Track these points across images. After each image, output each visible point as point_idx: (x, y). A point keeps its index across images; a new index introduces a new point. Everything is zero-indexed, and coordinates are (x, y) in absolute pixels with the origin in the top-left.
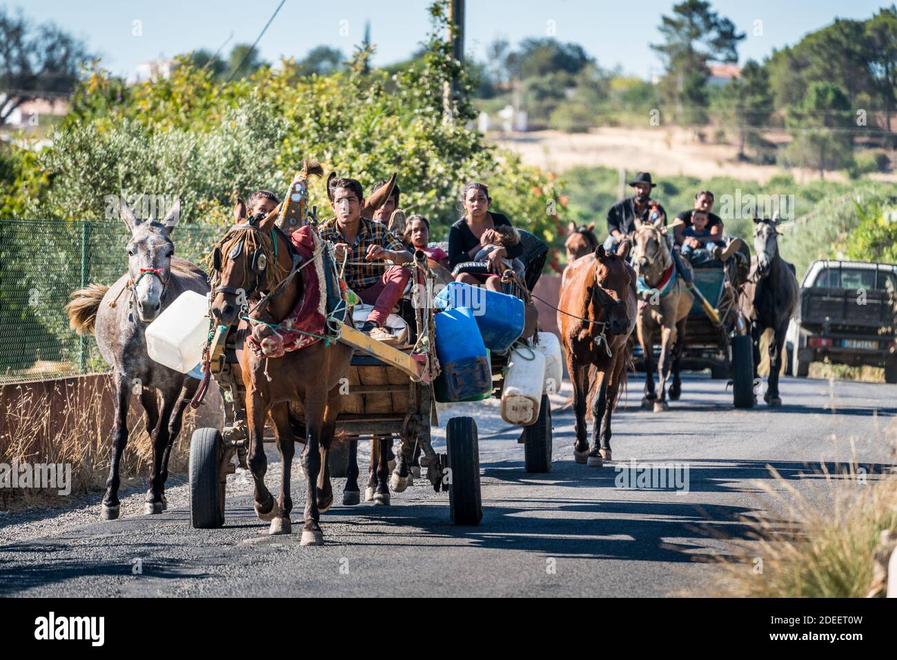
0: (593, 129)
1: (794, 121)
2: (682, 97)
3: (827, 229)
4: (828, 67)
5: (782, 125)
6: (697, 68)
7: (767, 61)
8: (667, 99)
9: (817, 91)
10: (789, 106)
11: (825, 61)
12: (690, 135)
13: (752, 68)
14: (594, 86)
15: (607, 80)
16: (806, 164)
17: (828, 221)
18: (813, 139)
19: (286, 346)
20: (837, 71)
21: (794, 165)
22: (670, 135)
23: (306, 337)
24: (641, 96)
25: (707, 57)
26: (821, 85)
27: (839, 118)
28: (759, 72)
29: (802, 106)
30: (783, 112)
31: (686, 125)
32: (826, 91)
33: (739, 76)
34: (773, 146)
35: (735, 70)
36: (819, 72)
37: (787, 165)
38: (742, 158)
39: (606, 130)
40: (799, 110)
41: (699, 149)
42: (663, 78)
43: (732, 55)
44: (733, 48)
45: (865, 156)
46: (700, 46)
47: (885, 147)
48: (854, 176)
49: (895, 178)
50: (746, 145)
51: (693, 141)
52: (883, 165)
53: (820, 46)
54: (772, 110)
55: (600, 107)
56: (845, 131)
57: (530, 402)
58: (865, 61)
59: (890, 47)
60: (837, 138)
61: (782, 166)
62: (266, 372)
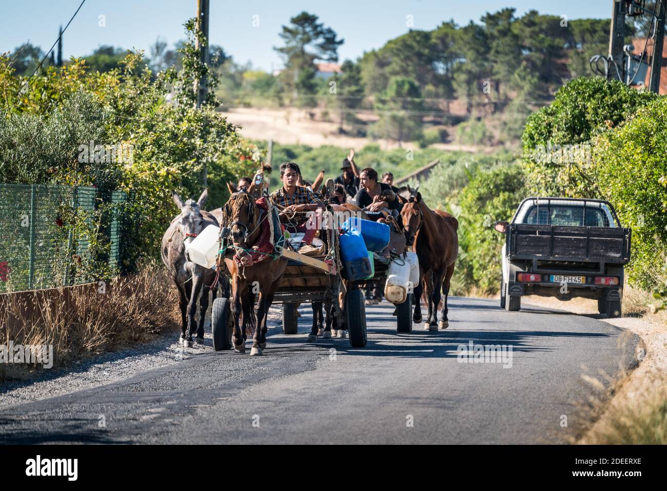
0: (231, 109)
1: (380, 105)
2: (297, 86)
3: (439, 186)
4: (404, 64)
5: (371, 108)
6: (308, 64)
7: (359, 60)
8: (286, 88)
9: (397, 82)
10: (377, 94)
11: (402, 60)
12: (303, 113)
13: (348, 66)
14: (232, 77)
15: (241, 73)
16: (388, 137)
18: (394, 118)
20: (411, 68)
21: (380, 137)
22: (289, 113)
24: (266, 84)
25: (314, 57)
26: (399, 78)
27: (412, 103)
28: (354, 68)
29: (386, 94)
30: (371, 98)
31: (301, 107)
32: (403, 82)
33: (338, 70)
34: (365, 123)
35: (336, 66)
36: (397, 69)
37: (375, 137)
38: (342, 132)
39: (242, 110)
40: (384, 98)
41: (308, 124)
42: (283, 71)
43: (334, 56)
44: (334, 50)
45: (431, 131)
46: (310, 49)
47: (446, 124)
48: (423, 146)
49: (453, 147)
50: (345, 122)
51: (305, 118)
52: (444, 138)
53: (399, 50)
54: (364, 96)
55: (236, 93)
56: (417, 113)
57: (402, 289)
58: (430, 61)
59: (449, 50)
60: (410, 118)
61: (371, 138)
62: (243, 274)
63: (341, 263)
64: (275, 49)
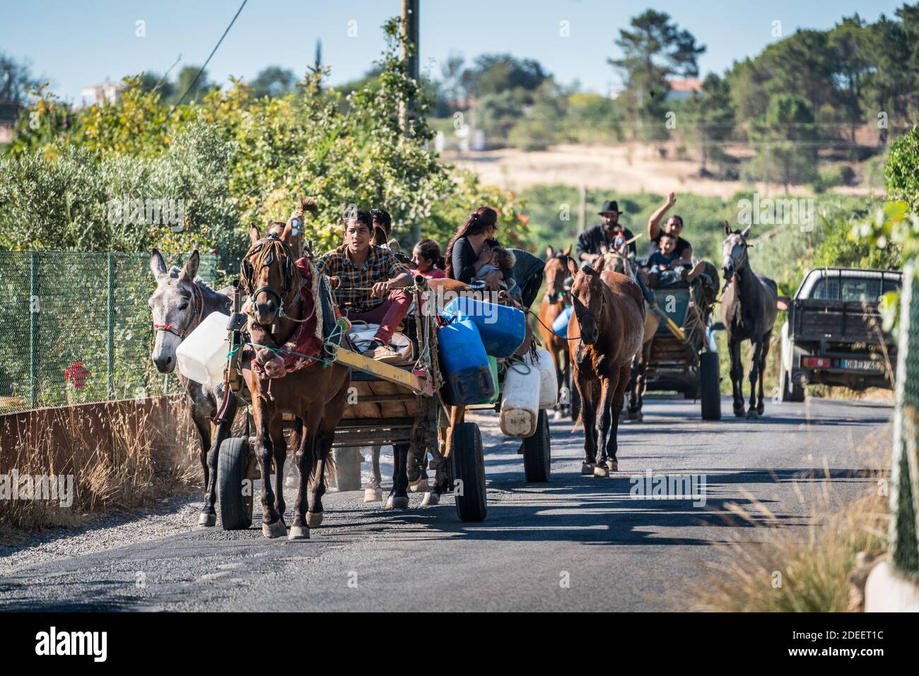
0: (551, 147)
1: (758, 136)
2: (641, 112)
3: (792, 245)
4: (791, 79)
5: (745, 139)
6: (656, 81)
7: (728, 73)
8: (627, 114)
9: (780, 103)
10: (751, 119)
11: (788, 72)
12: (650, 150)
13: (712, 81)
14: (553, 103)
15: (565, 97)
16: (770, 179)
17: (794, 237)
18: (777, 153)
19: (287, 367)
20: (800, 83)
21: (758, 180)
22: (631, 150)
23: (305, 359)
24: (600, 110)
25: (666, 71)
26: (784, 98)
27: (803, 131)
28: (720, 86)
29: (765, 120)
30: (745, 126)
31: (646, 142)
32: (789, 103)
33: (699, 90)
34: (736, 161)
35: (696, 83)
36: (781, 83)
37: (751, 180)
38: (705, 174)
39: (565, 147)
40: (762, 124)
41: (658, 165)
42: (622, 93)
43: (692, 68)
44: (693, 61)
45: (829, 170)
46: (659, 60)
47: (851, 159)
48: (819, 190)
49: (862, 191)
50: (708, 160)
51: (654, 156)
52: (848, 178)
53: (782, 58)
54: (735, 124)
55: (558, 124)
56: (808, 144)
57: (528, 414)
58: (827, 72)
59: (853, 57)
60: (801, 152)
61: (745, 181)
62: (269, 393)
63: (440, 376)
64: (610, 62)
